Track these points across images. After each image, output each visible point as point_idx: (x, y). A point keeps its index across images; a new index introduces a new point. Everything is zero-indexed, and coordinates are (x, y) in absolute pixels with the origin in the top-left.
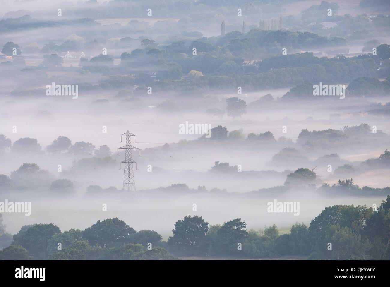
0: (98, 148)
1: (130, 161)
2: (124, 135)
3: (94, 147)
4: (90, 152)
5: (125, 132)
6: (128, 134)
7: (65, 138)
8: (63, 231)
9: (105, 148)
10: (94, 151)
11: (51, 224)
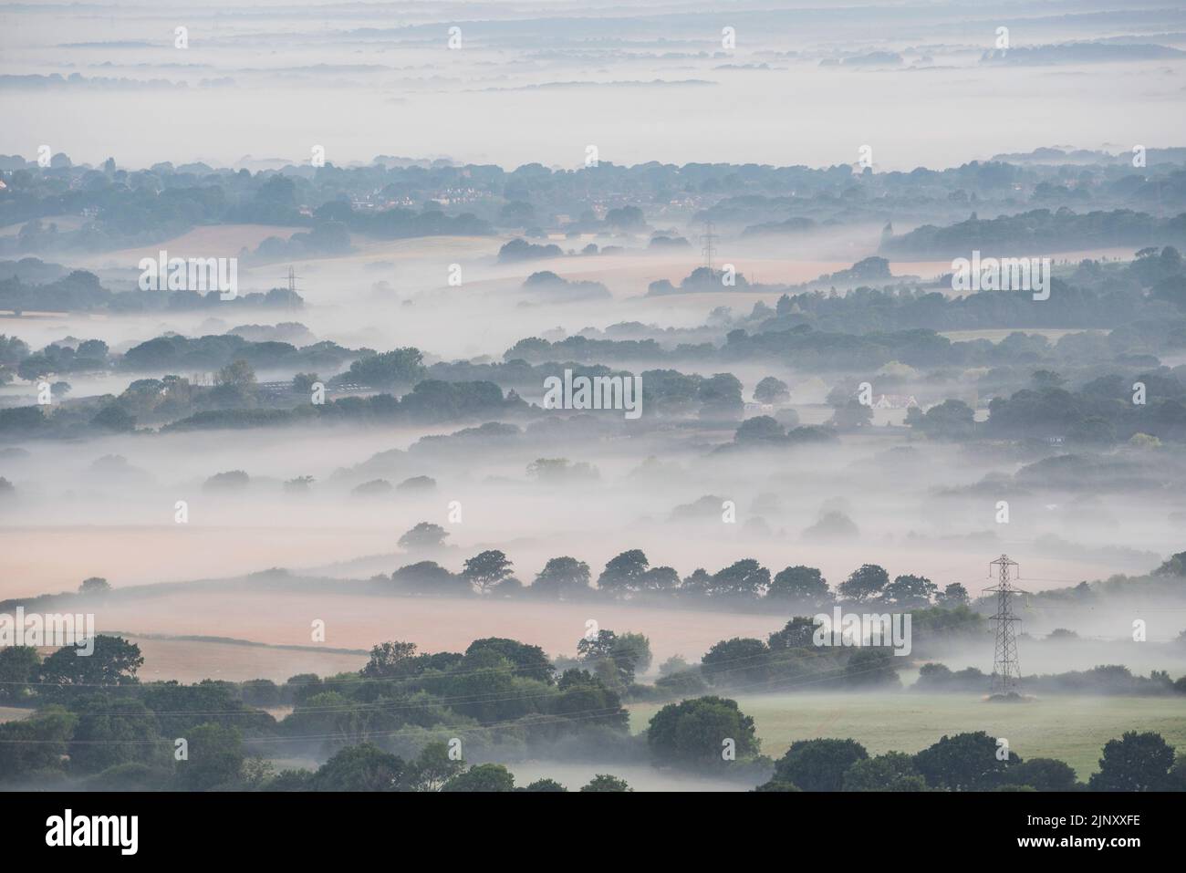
0: (942, 589)
1: (1008, 617)
2: (994, 562)
3: (935, 586)
4: (926, 597)
5: (999, 556)
6: (1004, 562)
7: (876, 568)
8: (873, 756)
9: (956, 590)
10: (933, 596)
11: (849, 741)
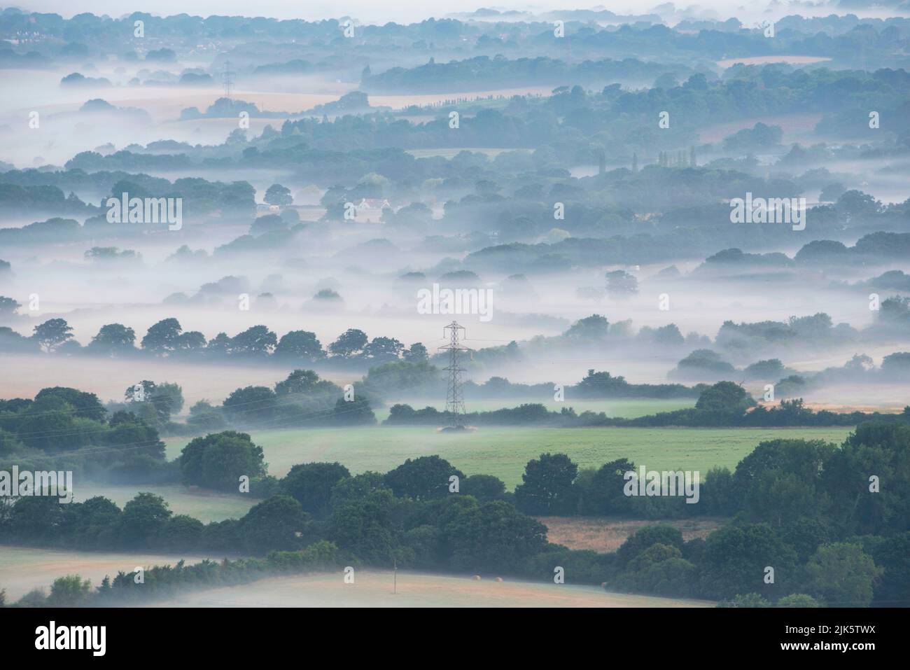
0: (408, 347)
1: (457, 368)
2: (447, 327)
3: (403, 346)
4: (395, 354)
5: (450, 323)
6: (454, 327)
7: (358, 332)
8: (354, 475)
9: (418, 348)
10: (401, 352)
11: (336, 464)
